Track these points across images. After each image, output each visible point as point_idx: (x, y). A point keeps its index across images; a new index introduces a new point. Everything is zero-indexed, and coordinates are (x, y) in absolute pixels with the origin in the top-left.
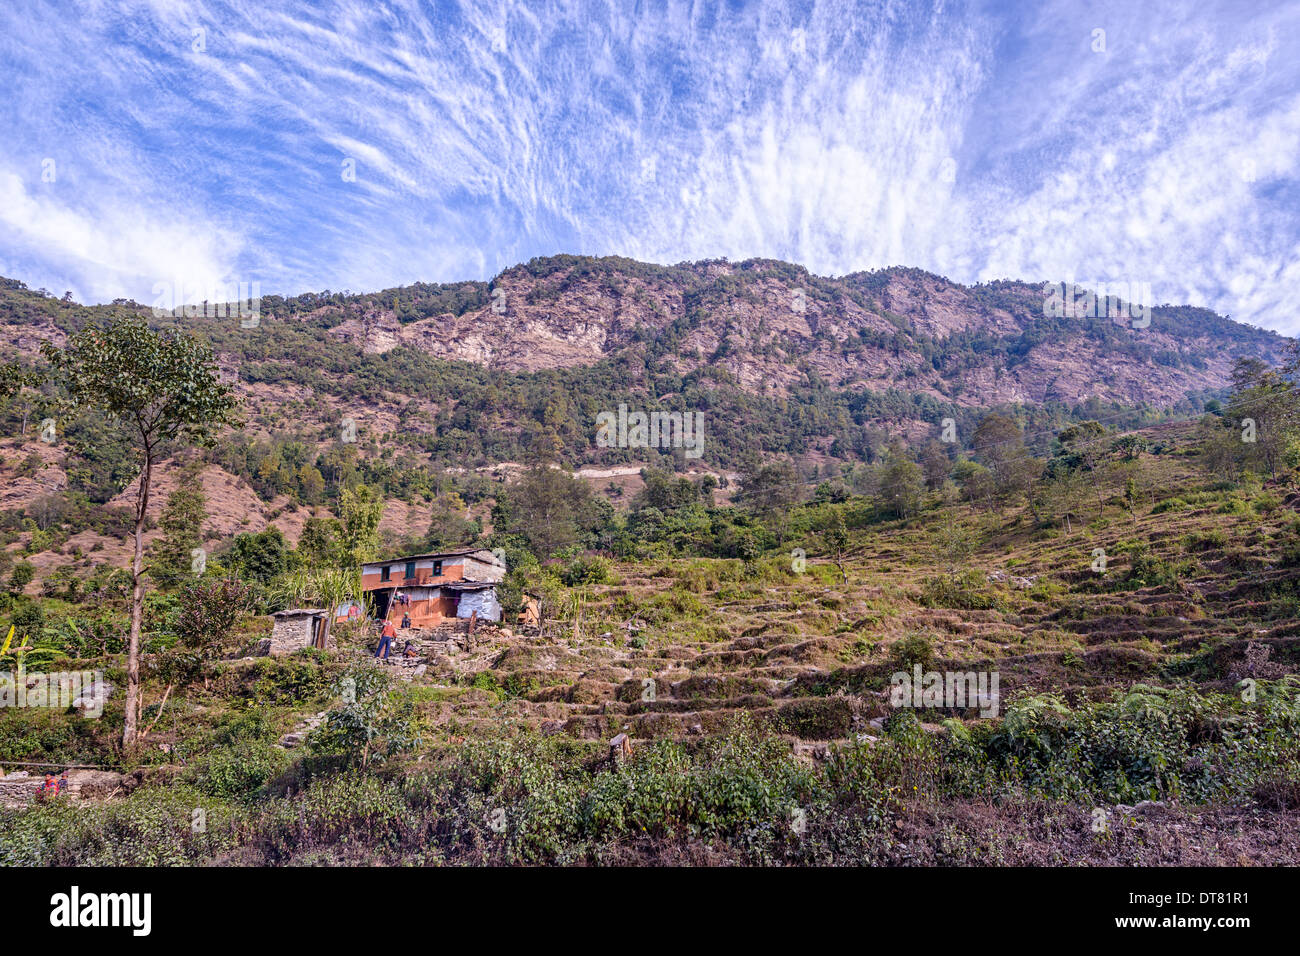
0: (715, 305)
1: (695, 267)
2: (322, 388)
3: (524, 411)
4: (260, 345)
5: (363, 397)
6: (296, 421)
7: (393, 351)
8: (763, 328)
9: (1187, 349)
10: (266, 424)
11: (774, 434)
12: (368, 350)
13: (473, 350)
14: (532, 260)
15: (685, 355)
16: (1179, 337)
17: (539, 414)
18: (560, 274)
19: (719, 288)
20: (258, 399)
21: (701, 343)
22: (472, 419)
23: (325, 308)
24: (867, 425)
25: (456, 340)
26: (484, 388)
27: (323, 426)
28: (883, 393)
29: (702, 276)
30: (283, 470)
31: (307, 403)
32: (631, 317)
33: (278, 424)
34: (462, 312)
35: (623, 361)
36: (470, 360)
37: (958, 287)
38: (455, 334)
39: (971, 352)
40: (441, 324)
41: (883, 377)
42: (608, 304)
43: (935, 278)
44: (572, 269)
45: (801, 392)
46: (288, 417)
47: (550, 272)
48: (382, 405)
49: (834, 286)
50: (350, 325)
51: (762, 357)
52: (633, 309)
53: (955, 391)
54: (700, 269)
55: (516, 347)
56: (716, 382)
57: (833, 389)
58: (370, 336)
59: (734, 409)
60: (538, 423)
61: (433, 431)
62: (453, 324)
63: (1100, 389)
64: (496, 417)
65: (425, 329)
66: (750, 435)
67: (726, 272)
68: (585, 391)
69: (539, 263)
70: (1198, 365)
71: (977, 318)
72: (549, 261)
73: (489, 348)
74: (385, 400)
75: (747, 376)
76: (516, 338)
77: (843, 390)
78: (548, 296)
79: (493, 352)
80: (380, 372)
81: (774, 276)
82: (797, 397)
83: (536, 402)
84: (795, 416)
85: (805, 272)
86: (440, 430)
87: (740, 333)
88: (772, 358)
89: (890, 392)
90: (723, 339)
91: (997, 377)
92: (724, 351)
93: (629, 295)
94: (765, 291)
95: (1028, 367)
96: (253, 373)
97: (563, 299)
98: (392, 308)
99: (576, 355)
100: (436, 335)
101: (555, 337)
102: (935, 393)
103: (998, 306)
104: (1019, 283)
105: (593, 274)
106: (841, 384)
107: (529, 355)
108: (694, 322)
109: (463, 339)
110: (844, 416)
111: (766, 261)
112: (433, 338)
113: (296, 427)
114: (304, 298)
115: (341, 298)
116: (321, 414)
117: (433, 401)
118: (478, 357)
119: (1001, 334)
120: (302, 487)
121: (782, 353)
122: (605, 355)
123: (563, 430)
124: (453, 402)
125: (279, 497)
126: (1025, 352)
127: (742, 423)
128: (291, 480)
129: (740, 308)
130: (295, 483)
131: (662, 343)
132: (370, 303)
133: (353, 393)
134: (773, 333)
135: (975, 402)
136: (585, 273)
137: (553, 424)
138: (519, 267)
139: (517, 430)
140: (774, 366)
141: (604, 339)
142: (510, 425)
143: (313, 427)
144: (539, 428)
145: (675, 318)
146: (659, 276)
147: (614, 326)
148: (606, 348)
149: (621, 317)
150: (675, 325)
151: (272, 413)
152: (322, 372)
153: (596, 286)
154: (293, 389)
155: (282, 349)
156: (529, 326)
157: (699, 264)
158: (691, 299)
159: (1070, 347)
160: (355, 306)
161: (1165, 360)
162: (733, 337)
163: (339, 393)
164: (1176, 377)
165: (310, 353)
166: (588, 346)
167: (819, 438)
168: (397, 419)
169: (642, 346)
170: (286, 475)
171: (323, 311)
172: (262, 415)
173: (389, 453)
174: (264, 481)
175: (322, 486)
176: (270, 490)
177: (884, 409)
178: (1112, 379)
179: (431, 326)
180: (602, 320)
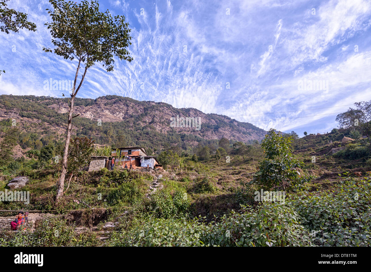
0: (151, 111)
1: (147, 102)
2: (44, 120)
3: (102, 131)
4: (27, 107)
5: (56, 124)
6: (35, 128)
7: (66, 113)
8: (162, 117)
9: (248, 131)
10: (25, 128)
11: (164, 142)
12: (59, 112)
13: (88, 115)
14: (107, 96)
15: (143, 122)
16: (246, 129)
17: (106, 132)
18: (114, 100)
19: (153, 107)
20: (24, 121)
21: (148, 119)
22: (87, 132)
23: (48, 100)
24: (185, 142)
25: (84, 112)
26: (91, 125)
27: (43, 131)
28: (188, 135)
29: (148, 104)
30: (30, 140)
31: (39, 124)
32: (131, 112)
33: (29, 129)
34: (87, 106)
35: (128, 122)
36: (88, 118)
37: (204, 114)
38: (84, 111)
39: (207, 128)
40: (80, 108)
41: (188, 131)
42: (125, 108)
43: (199, 111)
44: (117, 99)
45: (170, 133)
46: (33, 127)
47: (111, 99)
48: (61, 126)
49: (178, 110)
50: (54, 105)
51: (162, 124)
52: (131, 110)
53: (203, 136)
54: (148, 103)
55: (100, 116)
56: (151, 129)
57: (177, 133)
58: (60, 109)
59: (155, 135)
60: (105, 135)
61: (76, 134)
62: (84, 108)
63: (232, 138)
64: (94, 132)
65: (76, 109)
66: (158, 142)
67: (154, 104)
68: (118, 128)
69: (109, 97)
70: (250, 135)
71: (208, 120)
72: (111, 96)
73: (93, 115)
74: (62, 125)
75: (158, 128)
76: (101, 114)
77: (180, 133)
78: (110, 104)
79: (94, 116)
80: (62, 118)
81: (165, 106)
82: (169, 134)
83: (105, 129)
84: (169, 138)
85: (172, 106)
86: (77, 134)
87: (157, 118)
88: (164, 125)
89: (190, 135)
90: (153, 119)
91: (212, 134)
92: (153, 122)
93: (131, 107)
94: (163, 109)
95: (218, 132)
96: (24, 114)
97: (114, 105)
98: (67, 102)
99: (116, 119)
100: (79, 111)
101: (111, 114)
102: (199, 136)
103: (212, 119)
104: (216, 114)
105: (122, 101)
106: (179, 132)
107: (104, 118)
108: (146, 114)
109: (86, 112)
110: (180, 139)
111: (164, 103)
112: (78, 111)
113: (35, 130)
114: (42, 97)
115: (53, 98)
116: (43, 127)
117: (76, 127)
118: (90, 117)
119: (213, 124)
120: (35, 146)
121: (166, 124)
122: (123, 120)
123: (112, 137)
124: (82, 128)
125: (28, 148)
126: (218, 129)
127: (156, 139)
128: (32, 144)
129: (157, 112)
130: (33, 144)
131: (138, 118)
132: (61, 100)
133: (53, 122)
134: (164, 119)
135: (207, 138)
136: (120, 100)
137: (109, 135)
138: (103, 97)
139: (99, 136)
140: (164, 126)
141: (123, 116)
142: (97, 134)
143: (40, 130)
144: (106, 136)
145: (141, 113)
146: (138, 103)
147: (126, 113)
148: (124, 118)
149: (128, 112)
150: (142, 115)
151: (28, 126)
152: (45, 116)
153: (123, 103)
154: (35, 120)
155: (34, 109)
156: (104, 111)
157: (148, 102)
158: (145, 109)
159: (226, 129)
160: (57, 101)
161: (244, 133)
162: (155, 119)
163: (49, 122)
164: (246, 137)
165: (42, 111)
166: (119, 117)
167: (174, 144)
168: (66, 131)
169: (133, 119)
170: (31, 142)
171: (47, 101)
172: (25, 126)
173: (63, 139)
174: (24, 143)
175: (42, 146)
176: (25, 146)
177: (189, 138)
178: (234, 136)
179: (78, 108)
180: (123, 112)
